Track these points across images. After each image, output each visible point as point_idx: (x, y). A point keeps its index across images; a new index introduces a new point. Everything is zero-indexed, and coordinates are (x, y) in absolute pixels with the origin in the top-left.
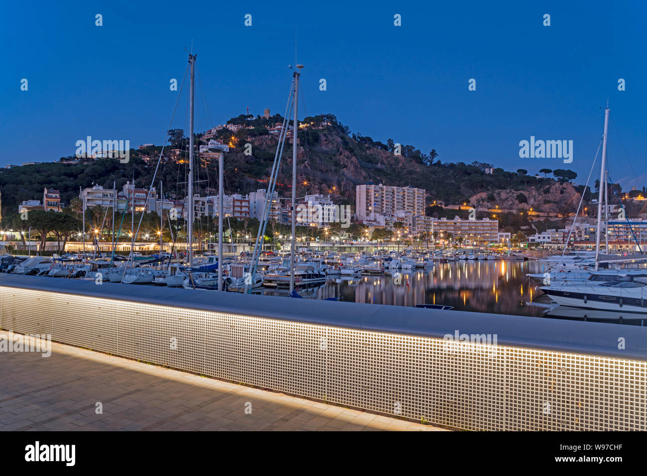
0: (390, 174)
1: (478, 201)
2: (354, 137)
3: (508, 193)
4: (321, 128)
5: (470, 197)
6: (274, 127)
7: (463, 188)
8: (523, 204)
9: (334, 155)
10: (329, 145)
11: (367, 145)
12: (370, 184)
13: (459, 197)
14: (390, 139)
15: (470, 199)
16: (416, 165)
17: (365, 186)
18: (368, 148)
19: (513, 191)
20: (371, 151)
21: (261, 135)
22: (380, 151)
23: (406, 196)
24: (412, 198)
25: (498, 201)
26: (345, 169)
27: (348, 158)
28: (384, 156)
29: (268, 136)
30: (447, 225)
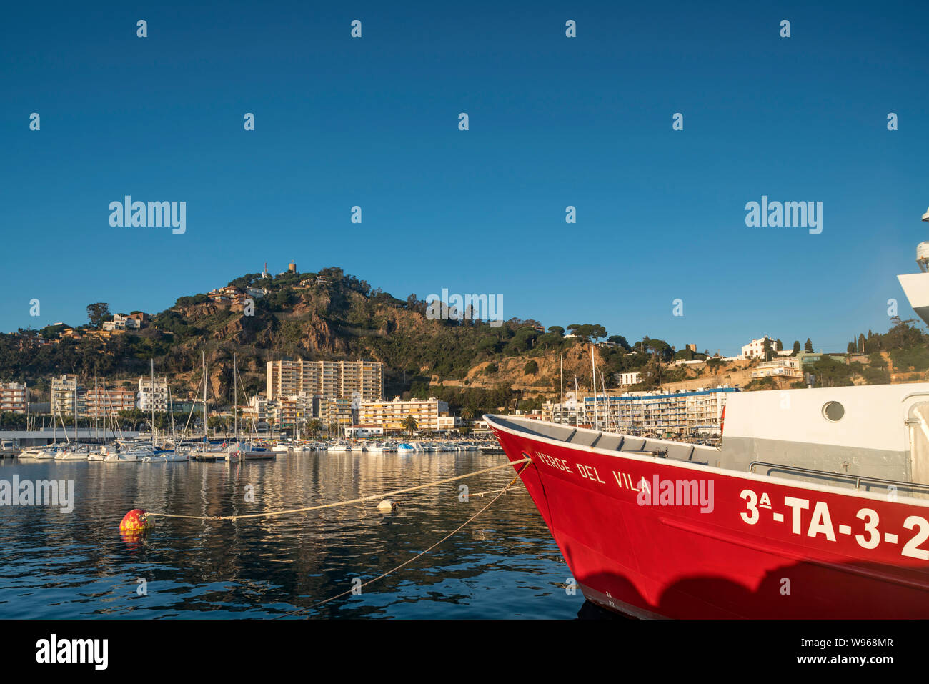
1: (476, 374)
3: (518, 361)
8: (528, 375)
10: (307, 309)
11: (380, 304)
15: (469, 372)
17: (275, 362)
18: (380, 308)
19: (526, 358)
20: (383, 312)
21: (197, 303)
22: (395, 311)
23: (342, 373)
24: (355, 375)
25: (500, 373)
26: (303, 340)
27: (314, 325)
28: (398, 317)
29: (207, 305)
30: (375, 408)
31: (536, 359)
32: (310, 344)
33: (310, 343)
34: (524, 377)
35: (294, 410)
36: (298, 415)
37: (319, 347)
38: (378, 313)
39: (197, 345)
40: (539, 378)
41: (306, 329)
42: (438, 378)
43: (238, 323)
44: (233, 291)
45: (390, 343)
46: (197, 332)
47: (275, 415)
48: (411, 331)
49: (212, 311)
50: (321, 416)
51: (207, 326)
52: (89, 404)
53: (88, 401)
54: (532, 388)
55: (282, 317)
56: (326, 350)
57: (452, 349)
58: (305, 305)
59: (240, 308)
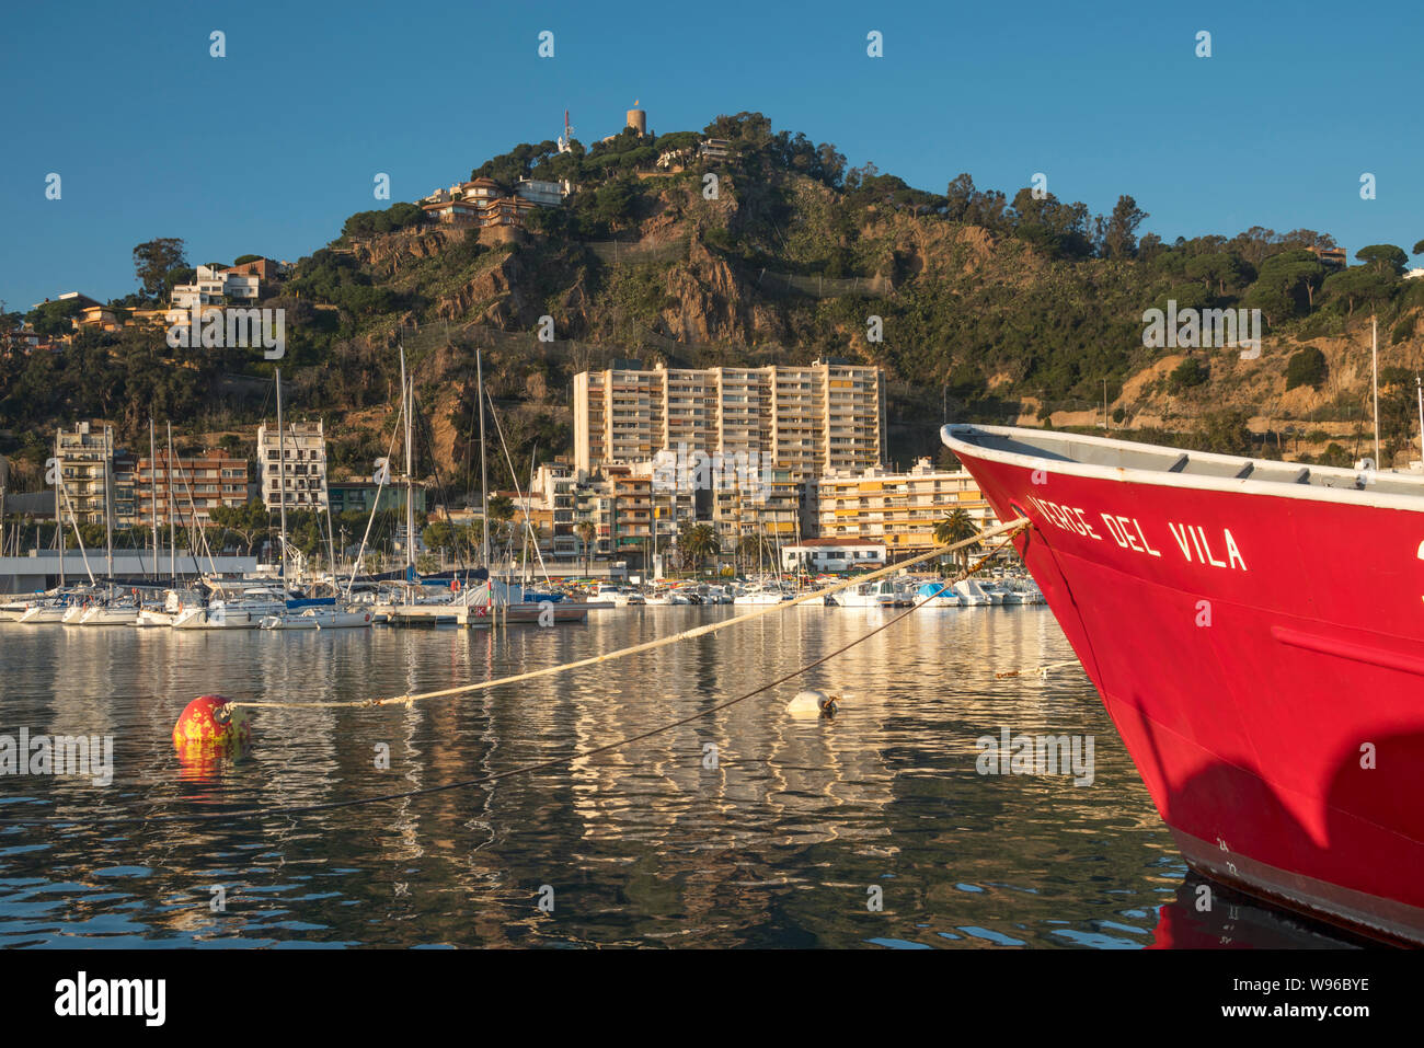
1: (1146, 392)
3: (1267, 352)
8: (1297, 391)
11: (876, 208)
15: (1126, 386)
18: (873, 219)
19: (1292, 341)
20: (882, 227)
21: (396, 228)
22: (914, 223)
23: (773, 399)
24: (808, 402)
25: (1214, 387)
26: (668, 314)
27: (695, 272)
28: (923, 241)
29: (419, 230)
30: (863, 492)
31: (1320, 343)
32: (685, 324)
33: (687, 319)
34: (1286, 396)
35: (645, 502)
36: (657, 514)
37: (709, 331)
38: (867, 232)
39: (398, 336)
40: (1330, 398)
41: (675, 283)
42: (1038, 405)
43: (500, 275)
44: (483, 192)
45: (901, 312)
46: (395, 302)
47: (597, 515)
48: (959, 277)
49: (432, 246)
50: (717, 515)
51: (421, 286)
52: (143, 493)
53: (139, 485)
54: (1312, 427)
55: (611, 253)
56: (731, 336)
57: (1077, 324)
58: (671, 219)
59: (504, 236)
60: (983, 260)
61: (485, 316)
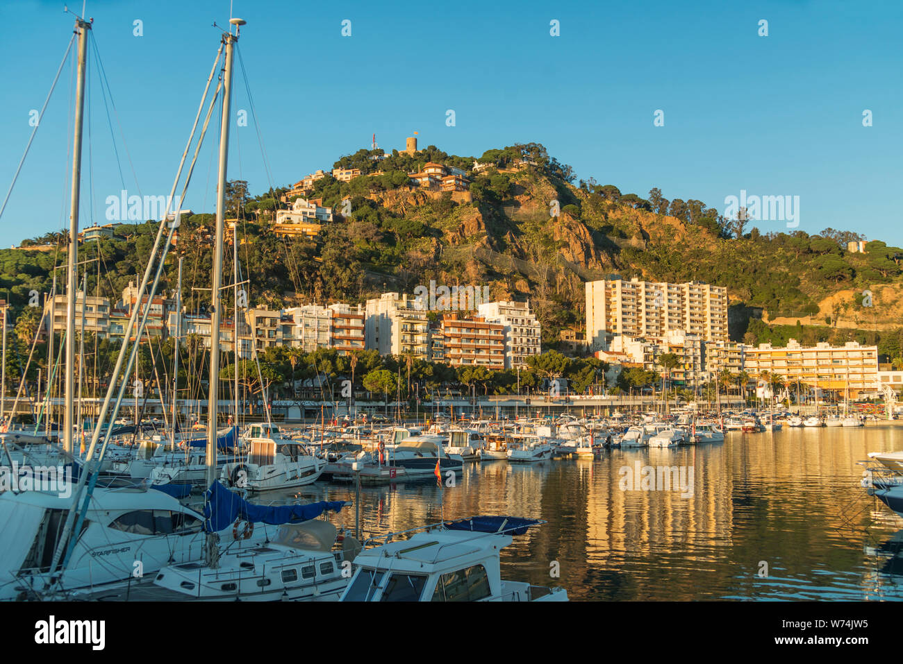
0: (657, 259)
1: (837, 309)
2: (583, 186)
3: (897, 291)
4: (515, 170)
5: (819, 300)
6: (423, 170)
7: (805, 283)
9: (543, 223)
10: (533, 203)
11: (609, 202)
12: (614, 278)
13: (797, 300)
14: (656, 189)
15: (820, 305)
16: (709, 238)
17: (602, 282)
18: (614, 207)
20: (618, 213)
21: (396, 186)
22: (635, 212)
23: (687, 302)
24: (701, 306)
26: (564, 250)
27: (570, 228)
28: (644, 223)
29: (411, 189)
30: (773, 357)
33: (574, 254)
35: (681, 359)
36: (687, 367)
37: (586, 262)
38: (611, 215)
41: (562, 233)
43: (480, 220)
46: (421, 231)
48: (674, 242)
50: (708, 368)
51: (428, 222)
52: (447, 343)
55: (510, 213)
56: (595, 266)
58: (529, 197)
59: (465, 196)
60: (683, 235)
61: (482, 243)
